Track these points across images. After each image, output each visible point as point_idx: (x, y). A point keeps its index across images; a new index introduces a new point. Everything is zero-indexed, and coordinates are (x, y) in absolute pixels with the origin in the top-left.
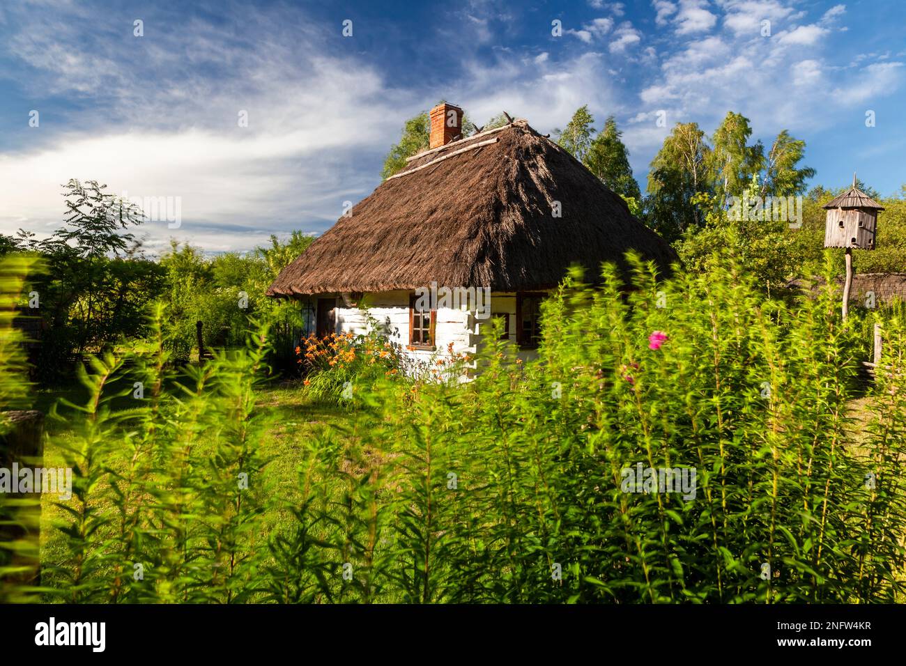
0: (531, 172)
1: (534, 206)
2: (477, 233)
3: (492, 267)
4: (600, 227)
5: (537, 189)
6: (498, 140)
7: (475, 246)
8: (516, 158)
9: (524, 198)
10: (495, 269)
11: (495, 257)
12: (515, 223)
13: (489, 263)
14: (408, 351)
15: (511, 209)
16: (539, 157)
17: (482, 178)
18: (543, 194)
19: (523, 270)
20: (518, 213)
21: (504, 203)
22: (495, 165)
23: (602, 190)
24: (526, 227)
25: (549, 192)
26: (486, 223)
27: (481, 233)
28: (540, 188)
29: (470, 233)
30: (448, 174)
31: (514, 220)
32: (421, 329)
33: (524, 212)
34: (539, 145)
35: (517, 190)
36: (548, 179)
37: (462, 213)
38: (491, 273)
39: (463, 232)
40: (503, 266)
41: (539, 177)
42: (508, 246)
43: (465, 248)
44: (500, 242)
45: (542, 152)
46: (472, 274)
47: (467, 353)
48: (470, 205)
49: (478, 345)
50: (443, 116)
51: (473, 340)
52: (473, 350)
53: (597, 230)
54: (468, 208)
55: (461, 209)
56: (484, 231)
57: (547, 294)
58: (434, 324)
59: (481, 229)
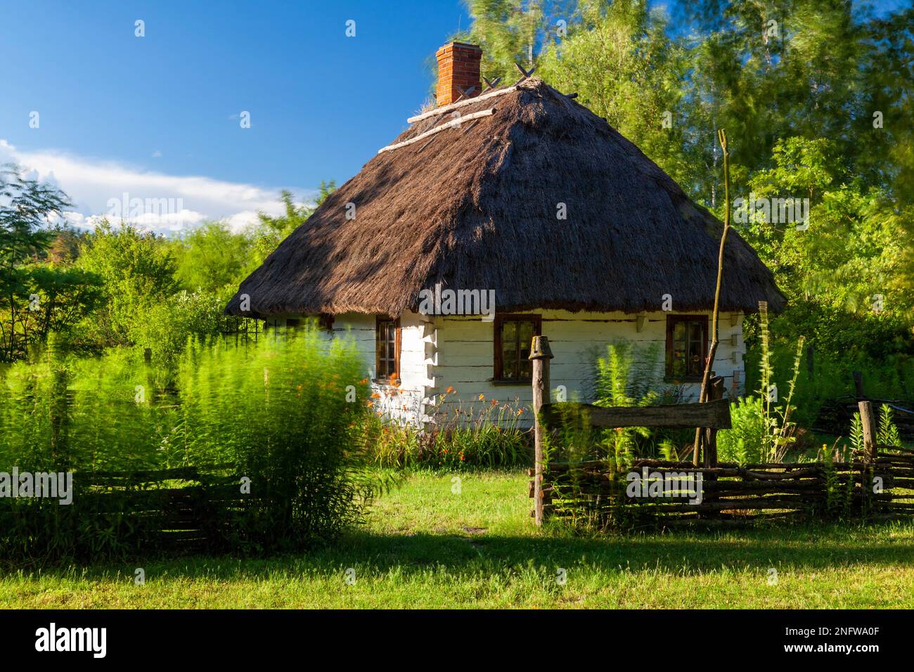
2: (433, 245)
4: (617, 226)
6: (494, 111)
7: (429, 261)
8: (509, 140)
10: (449, 288)
17: (459, 170)
20: (490, 219)
21: (475, 205)
22: (480, 150)
26: (447, 232)
27: (438, 245)
29: (425, 245)
30: (434, 157)
32: (387, 359)
33: (499, 216)
34: (548, 117)
37: (425, 218)
39: (419, 244)
41: (534, 164)
43: (417, 264)
47: (426, 387)
48: (436, 208)
49: (436, 377)
50: (451, 60)
51: (432, 372)
52: (431, 383)
53: (612, 231)
54: (433, 212)
55: (426, 213)
56: (442, 242)
57: (541, 315)
58: (400, 353)
59: (439, 241)
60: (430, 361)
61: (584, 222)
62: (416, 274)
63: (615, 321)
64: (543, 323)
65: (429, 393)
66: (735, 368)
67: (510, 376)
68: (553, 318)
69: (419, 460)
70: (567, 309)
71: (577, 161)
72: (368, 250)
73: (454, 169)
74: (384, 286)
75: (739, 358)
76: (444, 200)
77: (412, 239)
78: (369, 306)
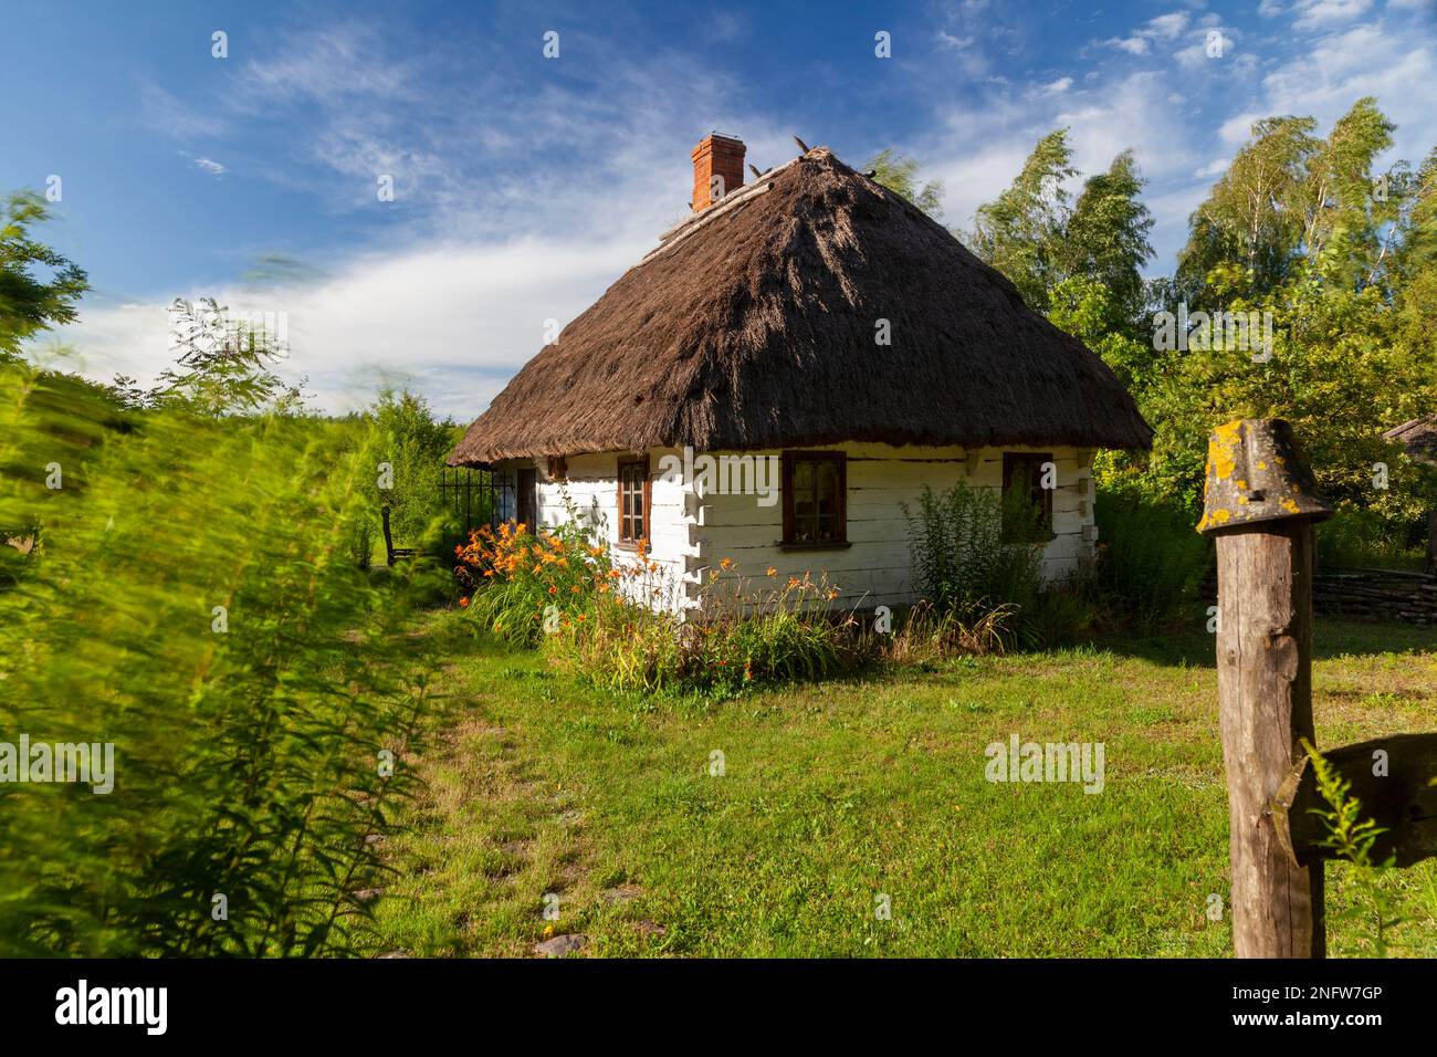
0: (819, 238)
1: (813, 297)
2: (695, 347)
3: (715, 407)
4: (947, 330)
5: (824, 267)
6: (771, 186)
7: (689, 371)
8: (795, 216)
9: (795, 283)
10: (720, 409)
11: (722, 391)
12: (768, 328)
13: (708, 400)
14: (620, 552)
15: (766, 305)
16: (840, 212)
17: (728, 254)
18: (835, 275)
19: (775, 412)
20: (776, 311)
21: (754, 294)
23: (965, 265)
24: (789, 334)
25: (848, 270)
26: (713, 329)
27: (702, 347)
28: (830, 265)
29: (682, 350)
30: (692, 253)
31: (767, 324)
32: (633, 517)
33: (789, 308)
34: (844, 190)
35: (785, 271)
36: (851, 249)
37: (683, 315)
38: (712, 417)
39: (674, 349)
40: (737, 405)
41: (832, 246)
42: (751, 369)
43: (672, 375)
44: (734, 363)
45: (848, 202)
46: (678, 421)
47: (687, 557)
48: (699, 300)
49: (702, 543)
50: (709, 157)
51: (695, 535)
52: (696, 552)
53: (941, 336)
54: (693, 306)
55: (683, 310)
56: (708, 345)
57: (845, 453)
58: (649, 508)
59: (703, 342)
60: (691, 519)
61: (905, 322)
62: (671, 389)
63: (940, 461)
64: (848, 463)
65: (691, 565)
66: (1084, 522)
67: (804, 537)
68: (861, 456)
69: (679, 676)
70: (888, 442)
71: (886, 244)
72: (604, 368)
73: (723, 253)
74: (624, 411)
75: (1090, 509)
76: (709, 290)
77: (664, 345)
78: (602, 440)
